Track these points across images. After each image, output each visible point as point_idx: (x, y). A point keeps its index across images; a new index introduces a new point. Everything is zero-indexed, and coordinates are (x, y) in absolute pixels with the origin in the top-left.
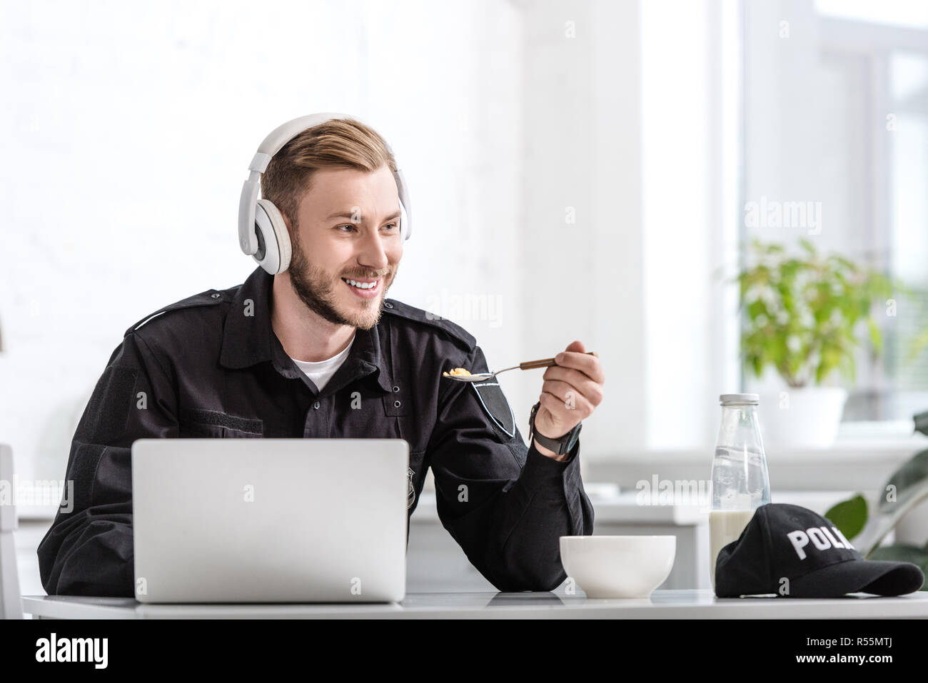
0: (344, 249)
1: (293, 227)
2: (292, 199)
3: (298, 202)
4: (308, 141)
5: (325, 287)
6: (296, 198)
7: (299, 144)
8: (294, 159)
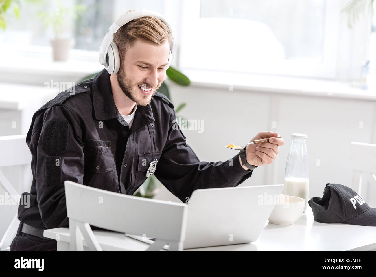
0: (141, 75)
1: (122, 58)
2: (124, 47)
3: (126, 49)
4: (137, 26)
5: (130, 87)
6: (126, 47)
7: (132, 26)
8: (129, 31)
